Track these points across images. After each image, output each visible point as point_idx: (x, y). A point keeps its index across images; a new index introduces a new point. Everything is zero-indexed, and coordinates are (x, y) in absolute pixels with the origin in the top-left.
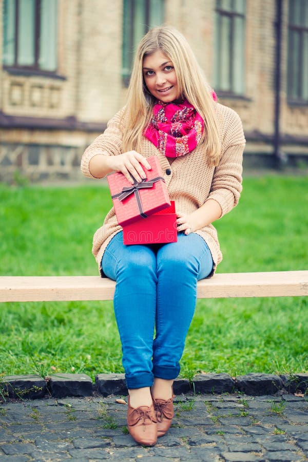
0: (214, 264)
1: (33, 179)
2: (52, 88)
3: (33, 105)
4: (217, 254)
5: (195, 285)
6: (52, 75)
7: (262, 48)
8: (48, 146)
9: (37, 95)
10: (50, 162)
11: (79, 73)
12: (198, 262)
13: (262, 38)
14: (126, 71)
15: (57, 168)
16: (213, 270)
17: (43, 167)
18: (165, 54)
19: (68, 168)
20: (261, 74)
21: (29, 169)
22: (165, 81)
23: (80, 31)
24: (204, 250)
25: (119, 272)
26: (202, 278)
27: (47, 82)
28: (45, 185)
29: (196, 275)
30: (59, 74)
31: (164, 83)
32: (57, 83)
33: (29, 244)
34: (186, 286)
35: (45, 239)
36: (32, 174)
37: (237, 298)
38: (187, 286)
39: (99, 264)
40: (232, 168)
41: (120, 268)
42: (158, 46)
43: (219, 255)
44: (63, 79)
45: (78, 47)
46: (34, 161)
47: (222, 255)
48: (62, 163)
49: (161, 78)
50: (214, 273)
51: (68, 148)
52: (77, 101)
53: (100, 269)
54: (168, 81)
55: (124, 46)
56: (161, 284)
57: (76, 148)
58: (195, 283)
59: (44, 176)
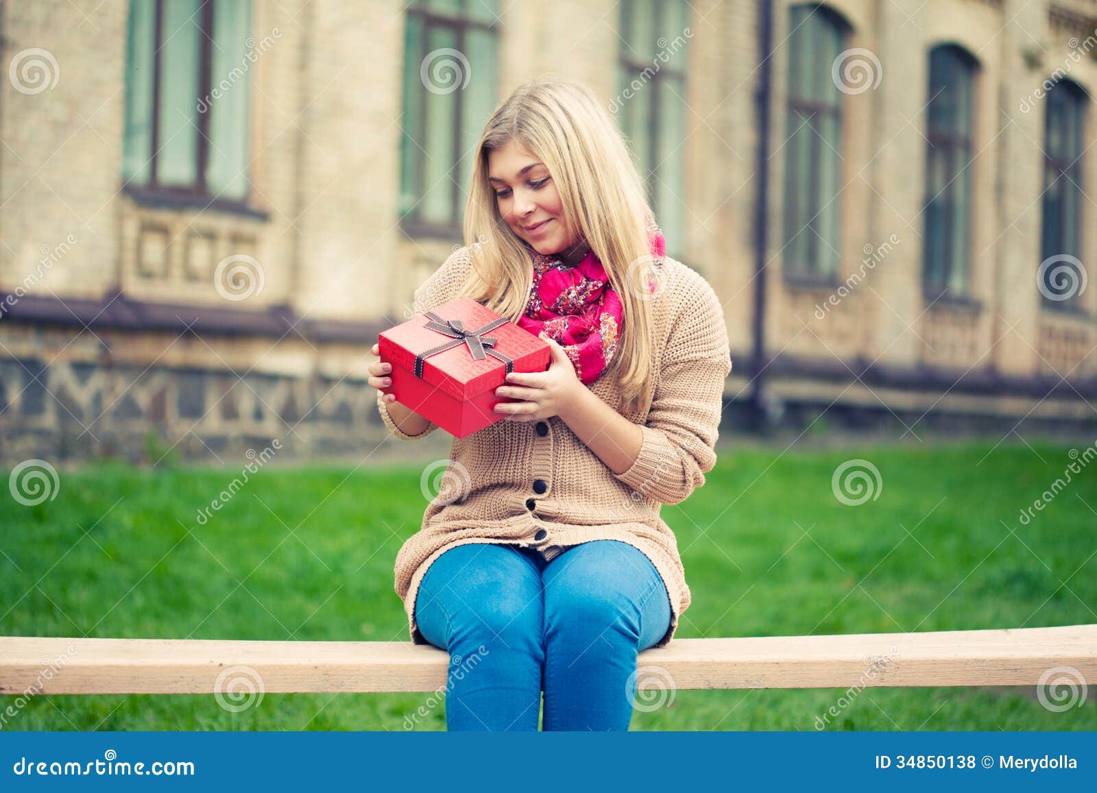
0: (672, 615)
1: (189, 452)
2: (237, 239)
3: (191, 276)
4: (679, 592)
5: (632, 663)
6: (239, 208)
7: (724, 151)
8: (225, 375)
9: (200, 255)
10: (230, 412)
11: (299, 203)
12: (637, 612)
13: (726, 129)
14: (408, 201)
15: (246, 425)
16: (670, 628)
17: (212, 422)
18: (528, 147)
19: (270, 427)
20: (724, 213)
21: (182, 428)
22: (531, 208)
23: (304, 106)
24: (652, 584)
25: (456, 641)
26: (648, 646)
27: (225, 224)
28: (218, 464)
29: (634, 640)
30: (254, 205)
31: (530, 212)
32: (248, 227)
33: (196, 597)
34: (611, 667)
35: (231, 584)
36: (189, 437)
37: (727, 690)
38: (615, 665)
39: (410, 619)
40: (676, 409)
41: (454, 631)
42: (515, 128)
43: (683, 594)
44: (263, 217)
45: (299, 145)
46: (193, 410)
47: (689, 593)
48: (259, 415)
49: (521, 202)
50: (673, 634)
51: (271, 379)
52: (295, 269)
53: (412, 630)
54: (540, 206)
55: (403, 144)
56: (553, 662)
57: (290, 379)
58: (634, 659)
59: (217, 444)
